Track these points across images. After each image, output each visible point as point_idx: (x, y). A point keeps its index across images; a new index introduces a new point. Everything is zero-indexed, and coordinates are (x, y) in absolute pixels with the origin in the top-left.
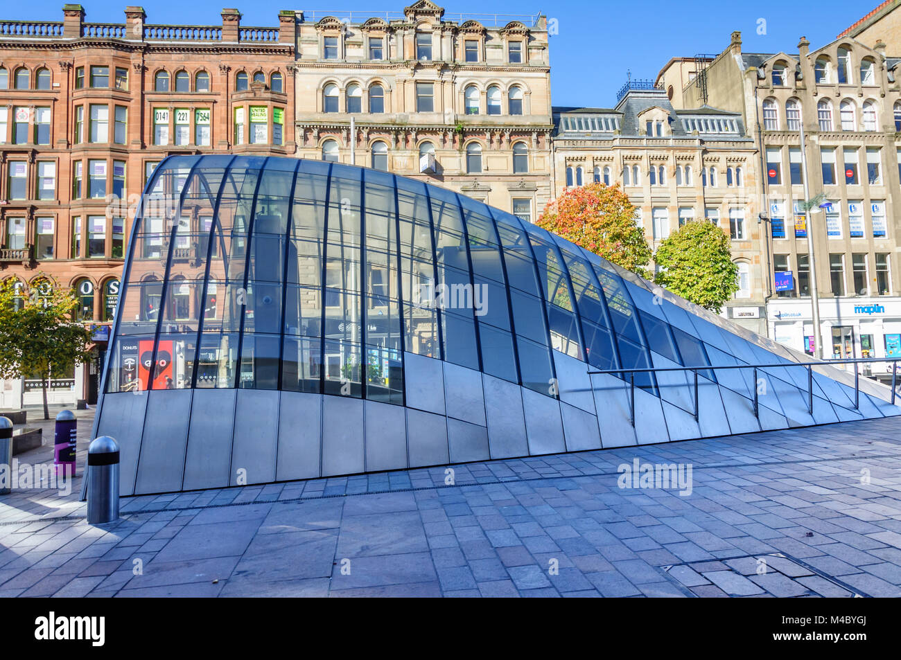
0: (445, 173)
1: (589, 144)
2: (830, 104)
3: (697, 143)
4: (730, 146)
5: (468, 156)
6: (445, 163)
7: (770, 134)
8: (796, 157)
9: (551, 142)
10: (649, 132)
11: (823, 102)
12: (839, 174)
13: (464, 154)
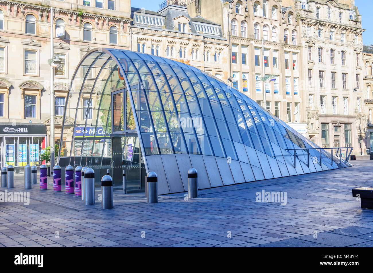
0: (71, 39)
1: (150, 32)
2: (258, 25)
3: (202, 38)
4: (216, 41)
5: (84, 30)
6: (70, 33)
7: (234, 37)
8: (245, 51)
9: (130, 28)
10: (179, 29)
11: (256, 24)
12: (262, 61)
13: (82, 29)
